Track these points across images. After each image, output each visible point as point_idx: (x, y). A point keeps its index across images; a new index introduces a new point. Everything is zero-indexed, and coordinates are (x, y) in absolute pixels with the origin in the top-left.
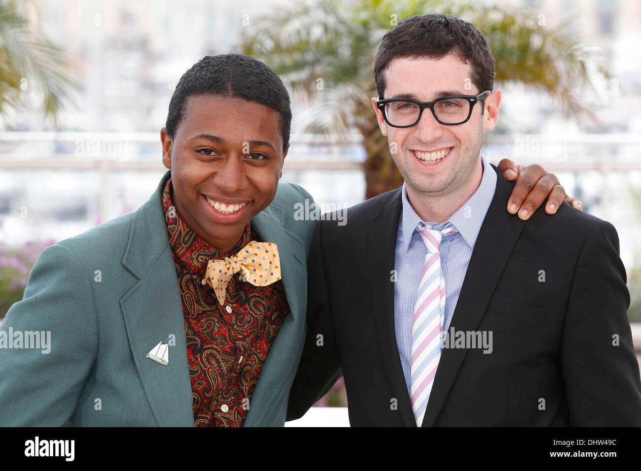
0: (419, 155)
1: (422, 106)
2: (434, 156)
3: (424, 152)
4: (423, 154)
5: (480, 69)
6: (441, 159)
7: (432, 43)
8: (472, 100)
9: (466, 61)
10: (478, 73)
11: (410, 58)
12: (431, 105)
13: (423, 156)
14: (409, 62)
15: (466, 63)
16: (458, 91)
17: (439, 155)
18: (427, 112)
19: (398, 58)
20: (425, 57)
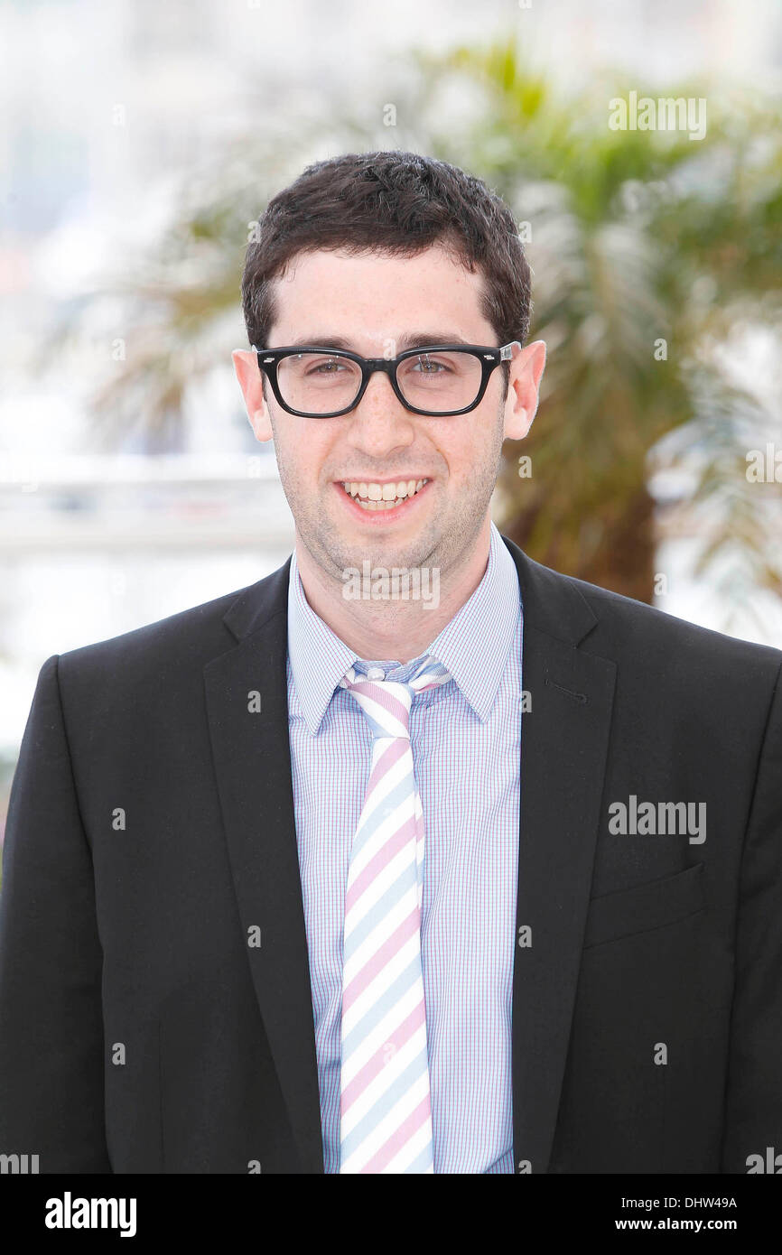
0: (354, 489)
1: (369, 368)
2: (391, 491)
3: (368, 482)
4: (363, 486)
5: (502, 288)
6: (406, 499)
7: (395, 219)
8: (489, 357)
9: (474, 265)
10: (499, 297)
11: (341, 252)
12: (389, 368)
13: (363, 491)
14: (339, 261)
15: (472, 270)
16: (455, 336)
17: (404, 490)
18: (379, 380)
19: (311, 250)
20: (378, 250)
